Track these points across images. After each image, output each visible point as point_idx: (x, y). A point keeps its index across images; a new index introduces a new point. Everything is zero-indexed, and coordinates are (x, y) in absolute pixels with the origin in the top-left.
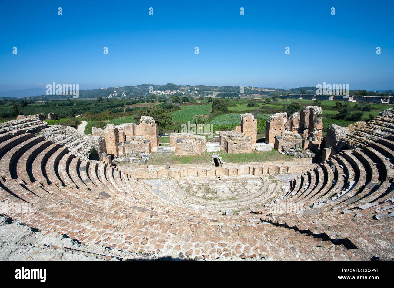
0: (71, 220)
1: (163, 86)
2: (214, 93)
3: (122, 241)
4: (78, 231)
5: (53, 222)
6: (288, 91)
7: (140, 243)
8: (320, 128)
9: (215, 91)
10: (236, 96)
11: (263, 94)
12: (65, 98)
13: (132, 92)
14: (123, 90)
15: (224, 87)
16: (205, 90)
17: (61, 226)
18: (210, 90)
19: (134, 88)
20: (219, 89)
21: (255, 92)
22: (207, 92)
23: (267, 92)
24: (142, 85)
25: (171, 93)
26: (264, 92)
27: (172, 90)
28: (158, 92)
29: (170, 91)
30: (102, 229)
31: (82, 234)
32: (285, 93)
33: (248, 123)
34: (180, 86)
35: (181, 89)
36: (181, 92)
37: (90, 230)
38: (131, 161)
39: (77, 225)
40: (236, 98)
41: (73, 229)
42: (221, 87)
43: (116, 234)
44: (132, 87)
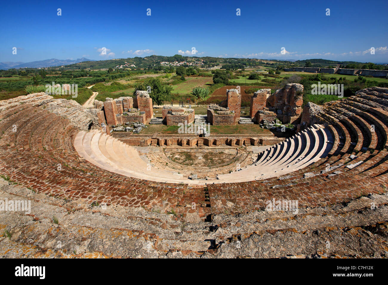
0: (37, 178)
1: (171, 57)
2: (220, 64)
3: (63, 192)
4: (40, 185)
5: (26, 179)
6: (294, 63)
7: (74, 194)
8: (300, 104)
9: (221, 63)
10: (240, 68)
11: (268, 66)
12: (79, 69)
13: (141, 63)
14: (133, 61)
15: (230, 59)
16: (211, 62)
17: (30, 182)
18: (216, 62)
19: (143, 59)
20: (225, 60)
21: (261, 63)
22: (213, 63)
23: (273, 64)
24: (151, 56)
25: (178, 65)
26: (269, 64)
27: (180, 62)
28: (166, 63)
29: (177, 62)
30: (55, 185)
31: (41, 187)
32: (290, 65)
33: (232, 98)
34: (187, 57)
35: (188, 60)
36: (188, 64)
37: (47, 185)
38: (127, 130)
39: (41, 181)
40: (240, 70)
41: (37, 184)
42: (227, 59)
43: (62, 188)
44: (141, 58)
